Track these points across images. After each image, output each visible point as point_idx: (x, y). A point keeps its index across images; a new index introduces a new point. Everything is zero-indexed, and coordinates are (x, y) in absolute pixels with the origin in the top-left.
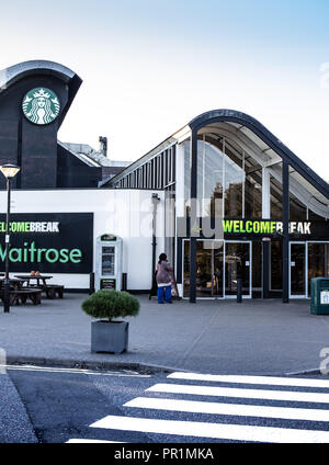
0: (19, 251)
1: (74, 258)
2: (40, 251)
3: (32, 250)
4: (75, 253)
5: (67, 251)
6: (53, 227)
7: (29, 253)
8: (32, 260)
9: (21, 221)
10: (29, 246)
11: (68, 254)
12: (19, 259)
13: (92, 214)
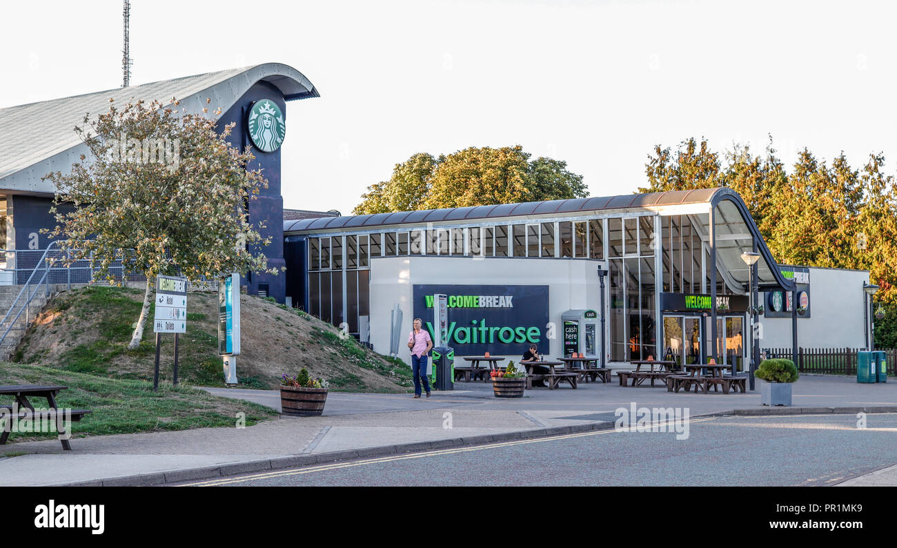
0: (467, 330)
1: (533, 337)
2: (492, 330)
3: (483, 329)
4: (535, 331)
5: (524, 329)
6: (506, 302)
7: (479, 333)
8: (483, 341)
9: (468, 294)
10: (479, 325)
11: (525, 333)
12: (468, 339)
13: (548, 287)
